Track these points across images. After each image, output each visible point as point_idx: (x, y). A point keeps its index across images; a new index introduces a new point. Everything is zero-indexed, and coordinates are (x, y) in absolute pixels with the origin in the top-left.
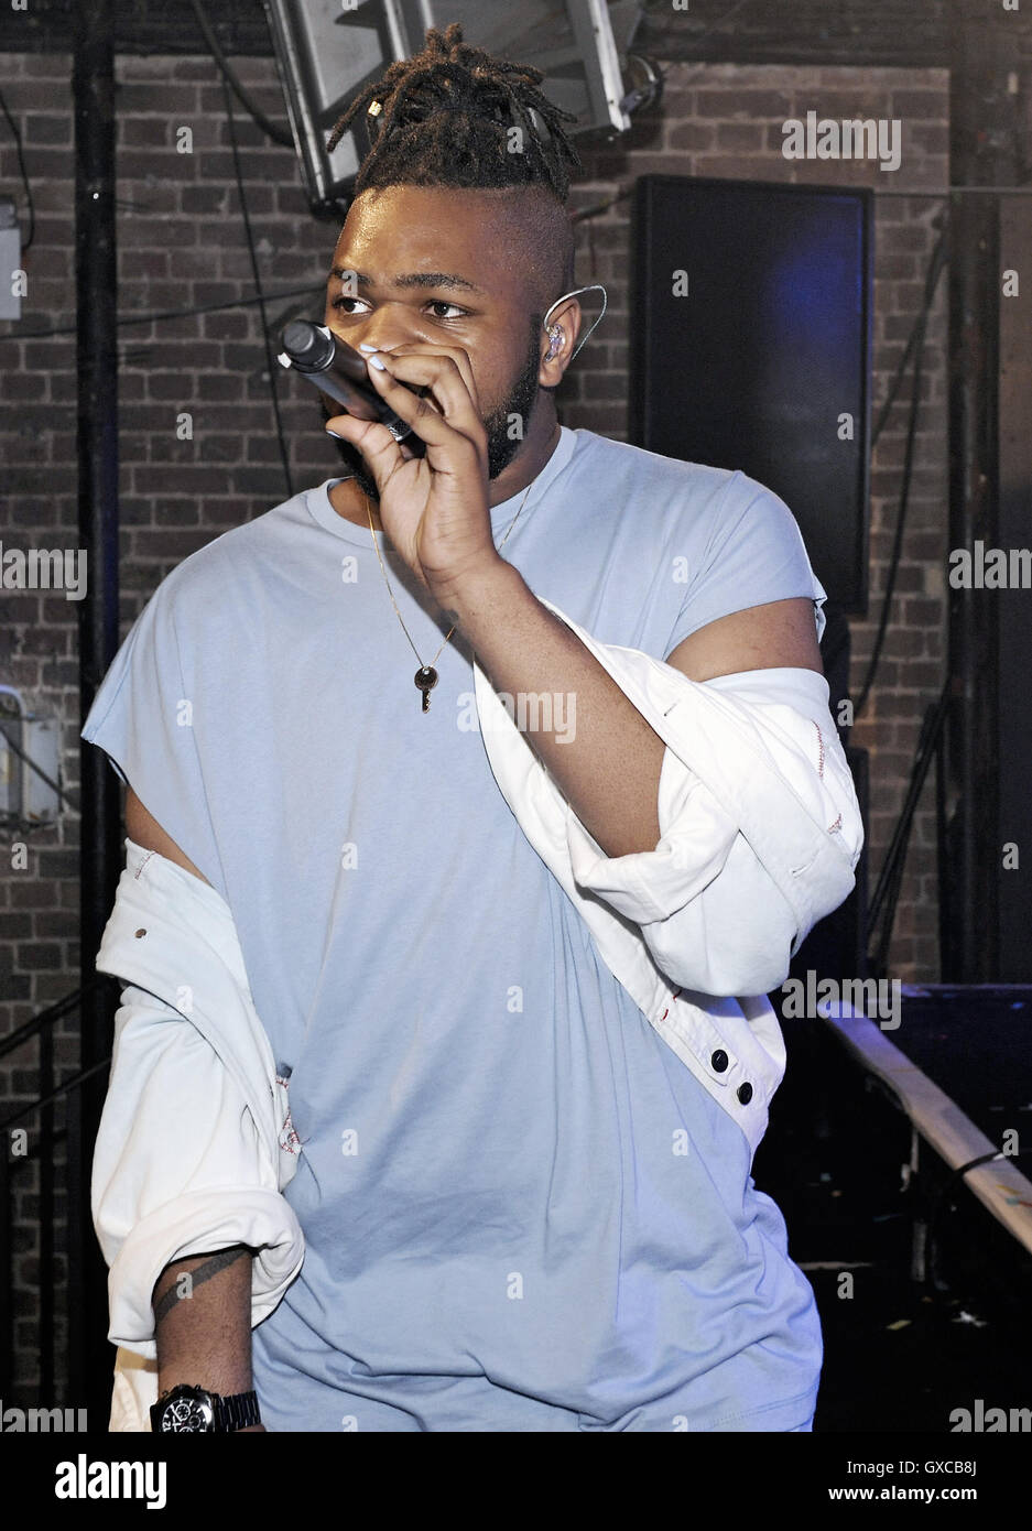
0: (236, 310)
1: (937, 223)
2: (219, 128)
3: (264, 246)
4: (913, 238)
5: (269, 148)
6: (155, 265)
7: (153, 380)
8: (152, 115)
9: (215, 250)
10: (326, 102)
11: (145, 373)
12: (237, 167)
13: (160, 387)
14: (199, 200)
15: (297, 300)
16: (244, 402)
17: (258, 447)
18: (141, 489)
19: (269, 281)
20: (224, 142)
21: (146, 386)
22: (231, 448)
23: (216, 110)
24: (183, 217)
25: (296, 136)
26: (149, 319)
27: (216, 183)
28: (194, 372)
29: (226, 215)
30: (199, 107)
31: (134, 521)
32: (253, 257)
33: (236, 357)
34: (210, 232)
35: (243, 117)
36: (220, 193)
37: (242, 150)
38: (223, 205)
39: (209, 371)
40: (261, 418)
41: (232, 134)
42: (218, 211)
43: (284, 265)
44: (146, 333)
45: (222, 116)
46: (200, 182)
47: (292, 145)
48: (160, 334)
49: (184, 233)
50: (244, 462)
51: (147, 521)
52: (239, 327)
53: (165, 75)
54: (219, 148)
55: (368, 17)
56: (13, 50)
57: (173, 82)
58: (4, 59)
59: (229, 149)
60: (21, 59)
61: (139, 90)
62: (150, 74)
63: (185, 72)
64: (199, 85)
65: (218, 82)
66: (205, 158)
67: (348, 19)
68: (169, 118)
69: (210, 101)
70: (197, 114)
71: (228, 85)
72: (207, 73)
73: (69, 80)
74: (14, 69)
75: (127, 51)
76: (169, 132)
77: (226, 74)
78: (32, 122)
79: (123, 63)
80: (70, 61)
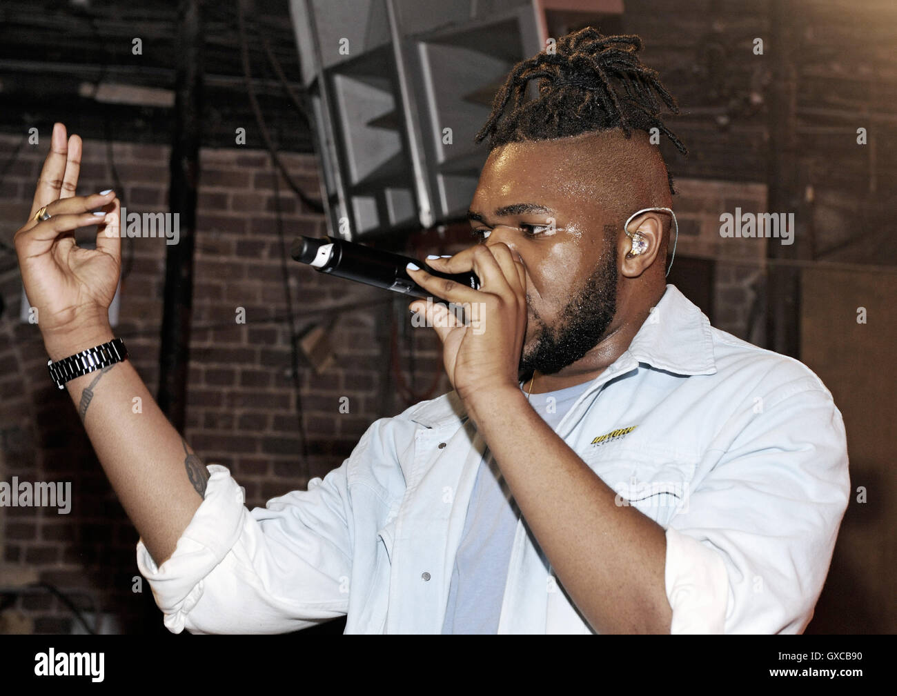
0: (271, 326)
1: (754, 287)
2: (265, 200)
3: (293, 282)
4: (738, 296)
5: (299, 215)
6: (215, 292)
7: (207, 372)
9: (257, 284)
10: (356, 176)
11: (203, 367)
12: (280, 227)
13: (212, 377)
14: (248, 249)
15: (314, 319)
16: (272, 389)
17: (280, 423)
19: (297, 306)
20: (270, 210)
22: (260, 422)
23: (266, 187)
24: (235, 259)
25: (327, 206)
26: (208, 329)
27: (261, 238)
28: (237, 368)
29: (265, 259)
30: (251, 185)
32: (288, 289)
33: (269, 358)
34: (256, 271)
35: (287, 194)
36: (262, 245)
37: (283, 216)
38: (265, 253)
39: (248, 367)
40: (283, 402)
41: (276, 205)
42: (261, 257)
43: (306, 296)
44: (204, 338)
45: (269, 193)
46: (250, 237)
47: (322, 212)
48: (216, 340)
49: (236, 270)
50: (270, 432)
52: (270, 337)
53: (228, 163)
54: (264, 214)
55: (393, 121)
56: (124, 140)
57: (235, 168)
58: (117, 147)
59: (273, 216)
60: (129, 147)
61: (209, 173)
62: (219, 162)
63: (243, 162)
64: (253, 171)
65: (269, 168)
66: (254, 220)
67: (376, 123)
68: (231, 192)
69: (261, 182)
70: (250, 190)
71: (278, 172)
72: (260, 163)
73: (164, 163)
74: (123, 154)
75: (207, 146)
76: (230, 202)
77: (276, 163)
78: (134, 190)
79: (206, 154)
80: (166, 151)
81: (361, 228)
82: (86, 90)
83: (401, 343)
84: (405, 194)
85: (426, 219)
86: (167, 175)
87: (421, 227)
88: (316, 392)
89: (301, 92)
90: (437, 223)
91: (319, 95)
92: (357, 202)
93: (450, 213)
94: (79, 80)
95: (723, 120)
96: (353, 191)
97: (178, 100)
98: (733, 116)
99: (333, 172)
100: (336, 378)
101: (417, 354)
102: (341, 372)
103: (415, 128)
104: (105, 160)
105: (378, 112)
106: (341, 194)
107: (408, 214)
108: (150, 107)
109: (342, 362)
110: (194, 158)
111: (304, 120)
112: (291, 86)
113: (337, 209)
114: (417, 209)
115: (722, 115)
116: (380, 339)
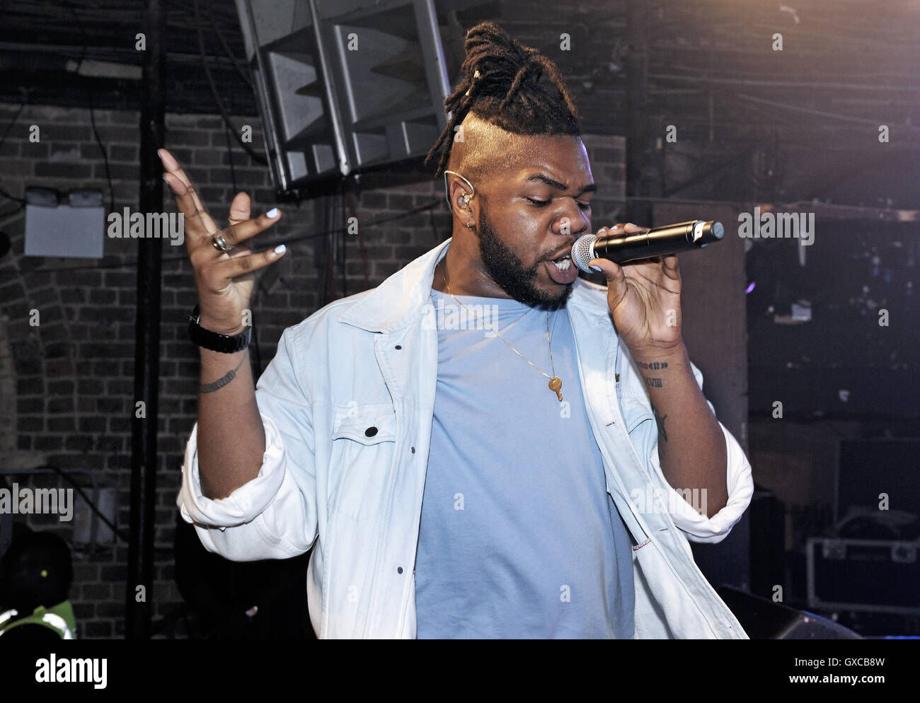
2: (222, 155)
5: (250, 167)
7: (180, 295)
8: (184, 147)
10: (289, 134)
11: (175, 290)
13: (183, 298)
14: (208, 194)
18: (170, 355)
20: (226, 162)
21: (175, 299)
23: (222, 145)
25: (269, 159)
26: (178, 259)
27: (219, 185)
29: (224, 203)
30: (210, 143)
31: (166, 374)
36: (221, 191)
37: (236, 168)
38: (222, 198)
41: (230, 158)
42: (219, 201)
44: (175, 268)
45: (224, 149)
46: (210, 185)
47: (266, 164)
48: (184, 269)
51: (173, 374)
53: (191, 125)
54: (222, 166)
55: (316, 89)
56: (104, 108)
57: (196, 129)
58: (98, 113)
59: (228, 167)
60: (108, 113)
61: (176, 133)
62: (183, 125)
63: (203, 124)
64: (211, 131)
65: (223, 130)
66: (213, 171)
67: (303, 91)
68: (194, 148)
69: (217, 140)
70: (210, 147)
71: (230, 131)
72: (217, 124)
73: (136, 126)
74: (104, 119)
75: (172, 111)
76: (193, 156)
77: (229, 125)
78: (114, 148)
79: (168, 117)
80: (138, 115)
81: (294, 178)
82: (71, 66)
83: (335, 269)
84: (328, 148)
85: (345, 169)
86: (138, 136)
87: (341, 175)
88: (267, 309)
89: (245, 66)
90: (352, 173)
91: (258, 69)
92: (290, 155)
93: (363, 164)
94: (65, 58)
95: (588, 85)
96: (287, 147)
97: (145, 73)
98: (595, 81)
99: (271, 131)
100: (285, 297)
101: (348, 277)
102: (288, 293)
103: (333, 96)
104: (89, 124)
105: (305, 82)
106: (278, 150)
107: (330, 165)
108: (123, 80)
109: (287, 285)
110: (161, 121)
111: (249, 89)
112: (238, 62)
113: (276, 162)
114: (338, 161)
115: (586, 80)
116: (318, 265)
